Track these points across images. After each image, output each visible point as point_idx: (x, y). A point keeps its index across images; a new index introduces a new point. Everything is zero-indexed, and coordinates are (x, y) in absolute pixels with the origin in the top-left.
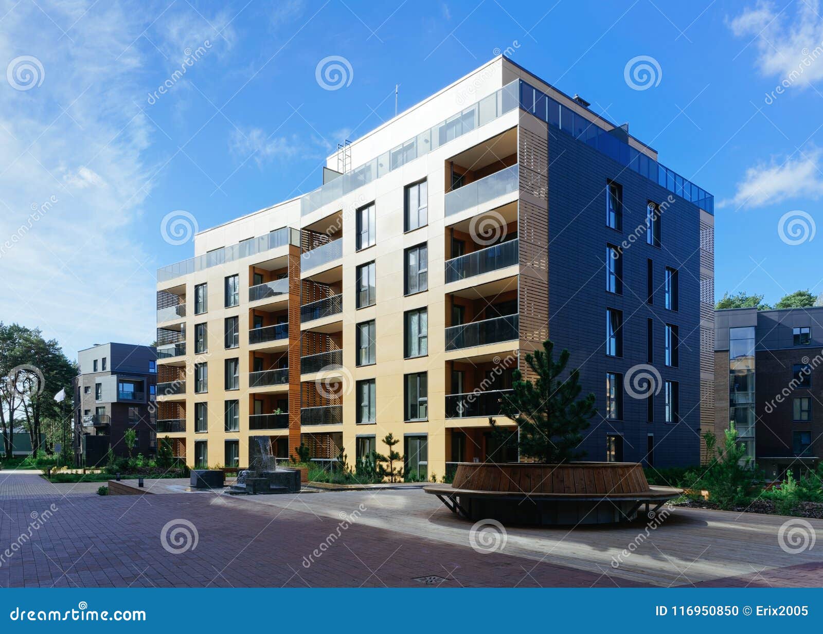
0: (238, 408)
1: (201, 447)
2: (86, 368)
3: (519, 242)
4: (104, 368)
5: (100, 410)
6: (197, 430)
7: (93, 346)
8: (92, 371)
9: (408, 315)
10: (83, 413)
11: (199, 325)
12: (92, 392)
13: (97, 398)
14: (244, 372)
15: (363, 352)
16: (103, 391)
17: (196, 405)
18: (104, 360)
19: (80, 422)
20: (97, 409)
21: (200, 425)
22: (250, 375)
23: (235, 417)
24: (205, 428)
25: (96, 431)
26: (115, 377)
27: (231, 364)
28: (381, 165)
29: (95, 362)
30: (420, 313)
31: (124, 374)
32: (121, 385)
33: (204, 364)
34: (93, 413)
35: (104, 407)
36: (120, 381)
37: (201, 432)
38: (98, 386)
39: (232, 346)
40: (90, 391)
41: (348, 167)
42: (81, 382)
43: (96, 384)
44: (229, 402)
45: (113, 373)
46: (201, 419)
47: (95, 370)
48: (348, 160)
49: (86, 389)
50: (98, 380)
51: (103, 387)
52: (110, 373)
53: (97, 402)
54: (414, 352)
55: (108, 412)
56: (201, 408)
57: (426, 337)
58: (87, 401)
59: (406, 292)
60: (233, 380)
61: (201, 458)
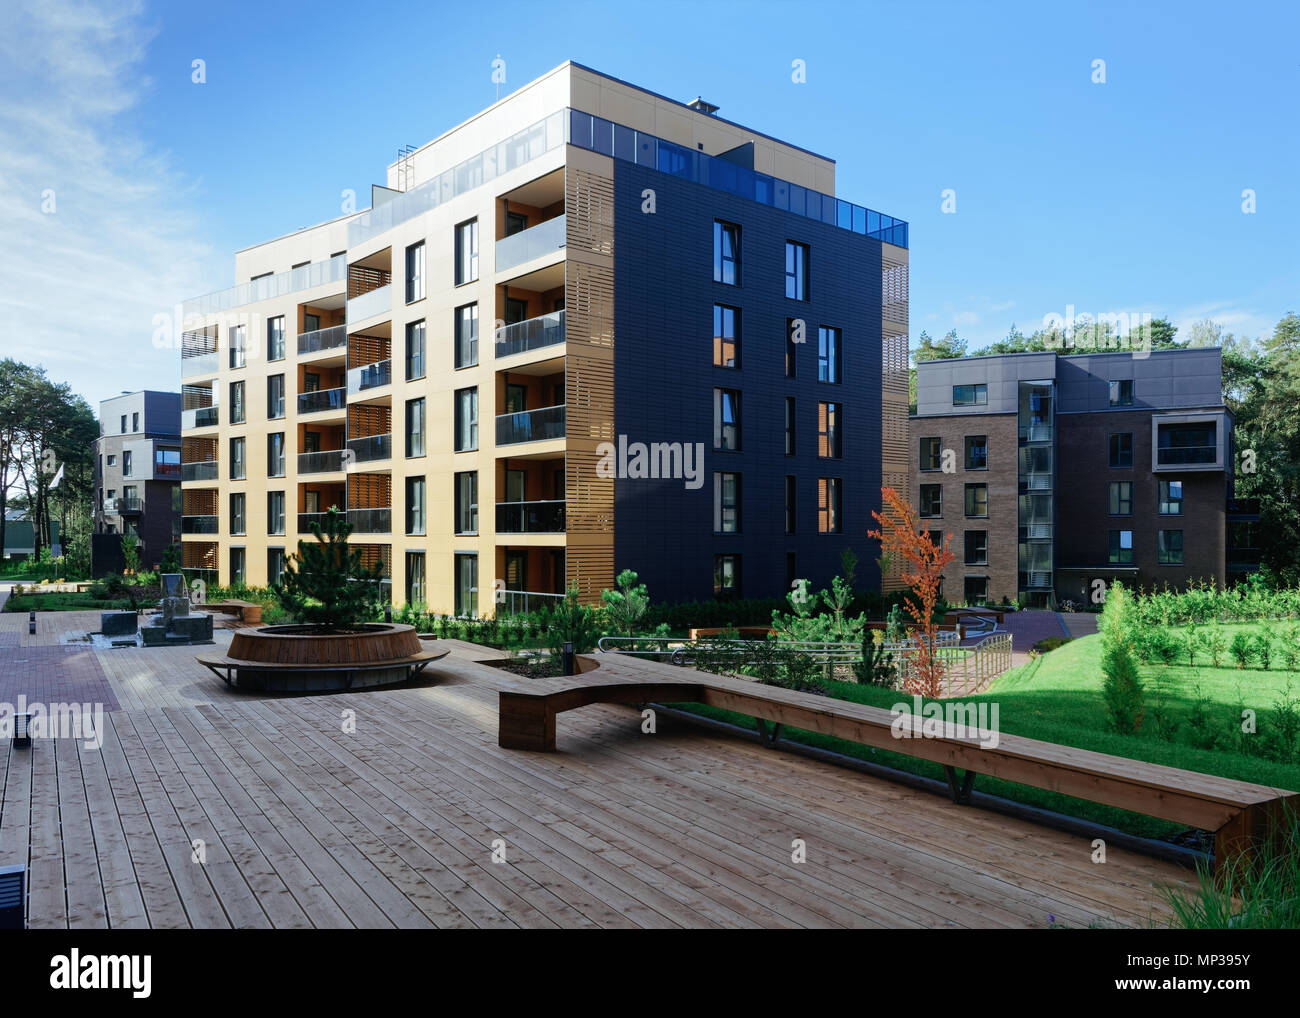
0: (284, 502)
1: (237, 555)
2: (110, 428)
3: (566, 314)
4: (135, 428)
5: (129, 490)
6: (232, 531)
7: (121, 395)
8: (118, 431)
9: (459, 394)
10: (105, 495)
11: (235, 383)
12: (118, 462)
13: (125, 473)
14: (291, 453)
15: (414, 438)
16: (134, 461)
17: (233, 496)
18: (135, 416)
19: (101, 509)
20: (126, 488)
21: (236, 526)
22: (299, 457)
23: (282, 515)
24: (243, 529)
25: (125, 523)
26: (150, 442)
27: (275, 441)
28: (446, 185)
29: (124, 418)
30: (472, 393)
31: (164, 437)
32: (159, 453)
33: (242, 439)
34: (119, 494)
35: (135, 487)
36: (157, 448)
37: (238, 534)
38: (127, 454)
39: (277, 416)
40: (115, 462)
41: (410, 182)
42: (103, 447)
43: (124, 452)
44: (274, 495)
45: (148, 436)
46: (239, 516)
47: (123, 430)
48: (410, 173)
49: (110, 459)
50: (127, 446)
51: (134, 456)
52: (144, 436)
53: (126, 478)
54: (467, 444)
55: (140, 494)
56: (237, 500)
57: (476, 425)
58: (112, 478)
59: (458, 364)
60: (278, 464)
61: (239, 571)
